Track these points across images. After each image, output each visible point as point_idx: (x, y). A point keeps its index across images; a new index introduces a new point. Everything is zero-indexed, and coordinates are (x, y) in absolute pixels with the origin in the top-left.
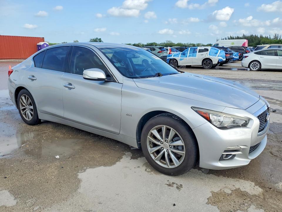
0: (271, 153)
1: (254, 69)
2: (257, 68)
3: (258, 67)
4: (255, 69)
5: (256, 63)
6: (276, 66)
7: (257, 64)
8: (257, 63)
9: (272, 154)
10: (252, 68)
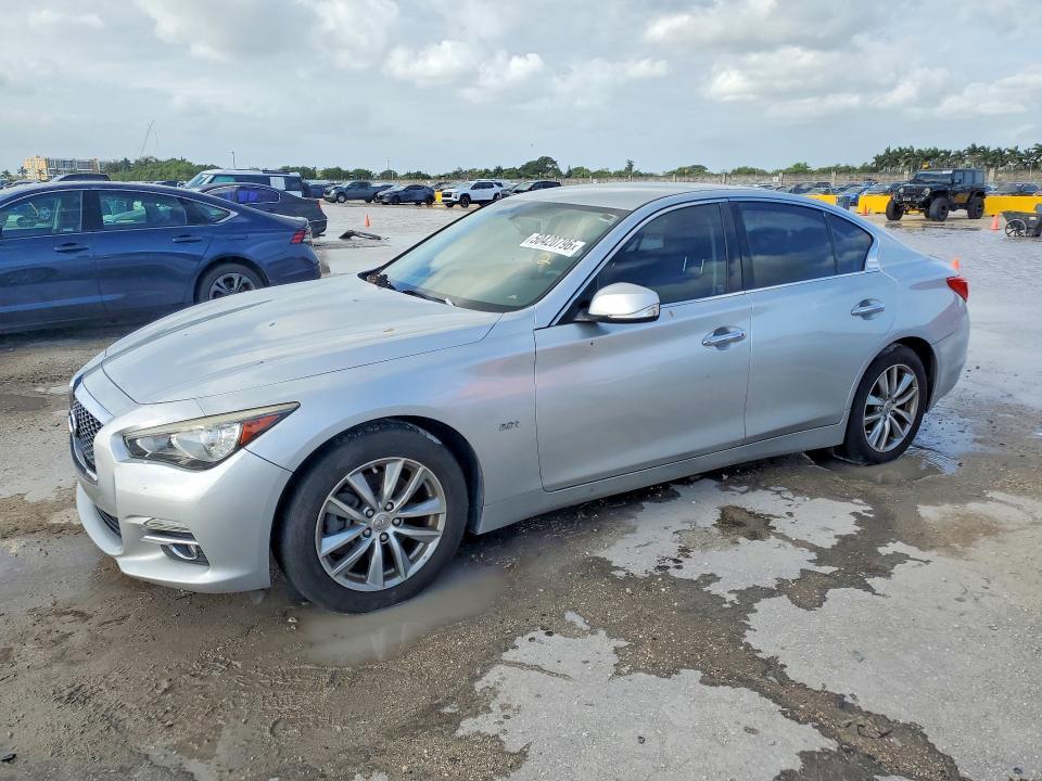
0: (83, 616)
9: (76, 613)
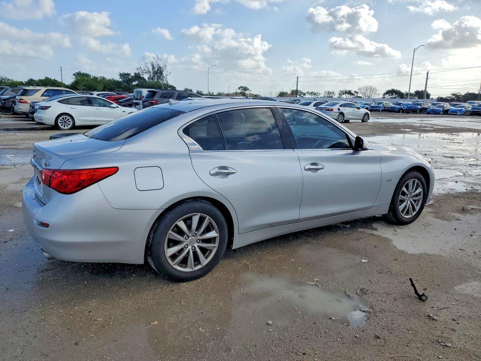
1: (64, 126)
2: (69, 124)
3: (71, 123)
4: (66, 128)
5: (66, 118)
6: (95, 121)
7: (68, 119)
8: (68, 117)
10: (62, 125)
